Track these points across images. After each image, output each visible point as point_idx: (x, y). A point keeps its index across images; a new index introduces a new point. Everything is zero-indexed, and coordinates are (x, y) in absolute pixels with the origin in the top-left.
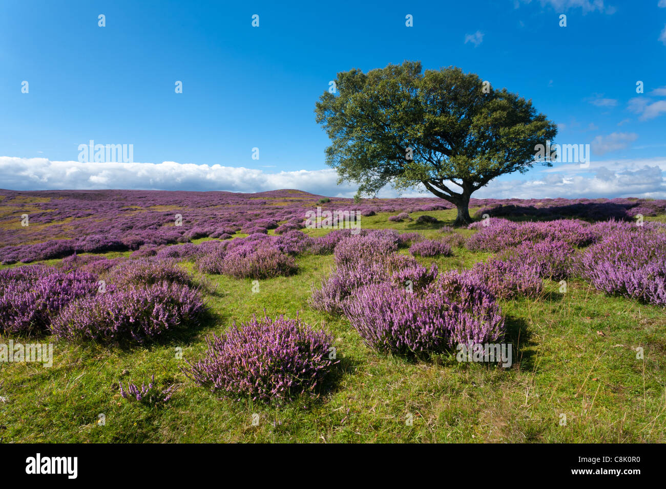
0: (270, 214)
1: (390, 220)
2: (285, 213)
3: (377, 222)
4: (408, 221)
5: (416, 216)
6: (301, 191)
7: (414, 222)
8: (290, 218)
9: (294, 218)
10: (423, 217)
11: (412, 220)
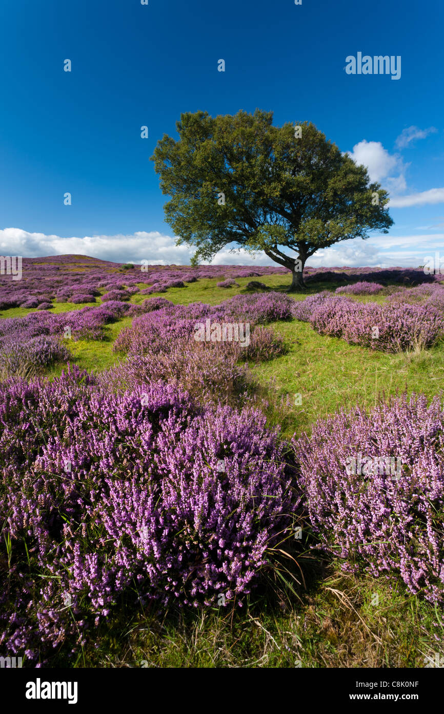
0: (76, 280)
1: (219, 286)
2: (92, 279)
3: (205, 289)
4: (236, 287)
5: (246, 282)
6: (89, 257)
7: (244, 288)
8: (106, 285)
9: (111, 285)
10: (252, 283)
11: (239, 286)
